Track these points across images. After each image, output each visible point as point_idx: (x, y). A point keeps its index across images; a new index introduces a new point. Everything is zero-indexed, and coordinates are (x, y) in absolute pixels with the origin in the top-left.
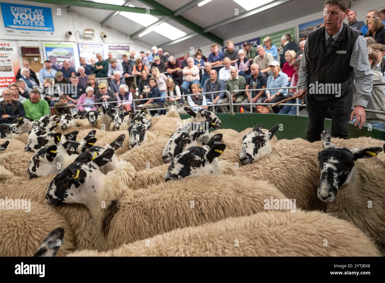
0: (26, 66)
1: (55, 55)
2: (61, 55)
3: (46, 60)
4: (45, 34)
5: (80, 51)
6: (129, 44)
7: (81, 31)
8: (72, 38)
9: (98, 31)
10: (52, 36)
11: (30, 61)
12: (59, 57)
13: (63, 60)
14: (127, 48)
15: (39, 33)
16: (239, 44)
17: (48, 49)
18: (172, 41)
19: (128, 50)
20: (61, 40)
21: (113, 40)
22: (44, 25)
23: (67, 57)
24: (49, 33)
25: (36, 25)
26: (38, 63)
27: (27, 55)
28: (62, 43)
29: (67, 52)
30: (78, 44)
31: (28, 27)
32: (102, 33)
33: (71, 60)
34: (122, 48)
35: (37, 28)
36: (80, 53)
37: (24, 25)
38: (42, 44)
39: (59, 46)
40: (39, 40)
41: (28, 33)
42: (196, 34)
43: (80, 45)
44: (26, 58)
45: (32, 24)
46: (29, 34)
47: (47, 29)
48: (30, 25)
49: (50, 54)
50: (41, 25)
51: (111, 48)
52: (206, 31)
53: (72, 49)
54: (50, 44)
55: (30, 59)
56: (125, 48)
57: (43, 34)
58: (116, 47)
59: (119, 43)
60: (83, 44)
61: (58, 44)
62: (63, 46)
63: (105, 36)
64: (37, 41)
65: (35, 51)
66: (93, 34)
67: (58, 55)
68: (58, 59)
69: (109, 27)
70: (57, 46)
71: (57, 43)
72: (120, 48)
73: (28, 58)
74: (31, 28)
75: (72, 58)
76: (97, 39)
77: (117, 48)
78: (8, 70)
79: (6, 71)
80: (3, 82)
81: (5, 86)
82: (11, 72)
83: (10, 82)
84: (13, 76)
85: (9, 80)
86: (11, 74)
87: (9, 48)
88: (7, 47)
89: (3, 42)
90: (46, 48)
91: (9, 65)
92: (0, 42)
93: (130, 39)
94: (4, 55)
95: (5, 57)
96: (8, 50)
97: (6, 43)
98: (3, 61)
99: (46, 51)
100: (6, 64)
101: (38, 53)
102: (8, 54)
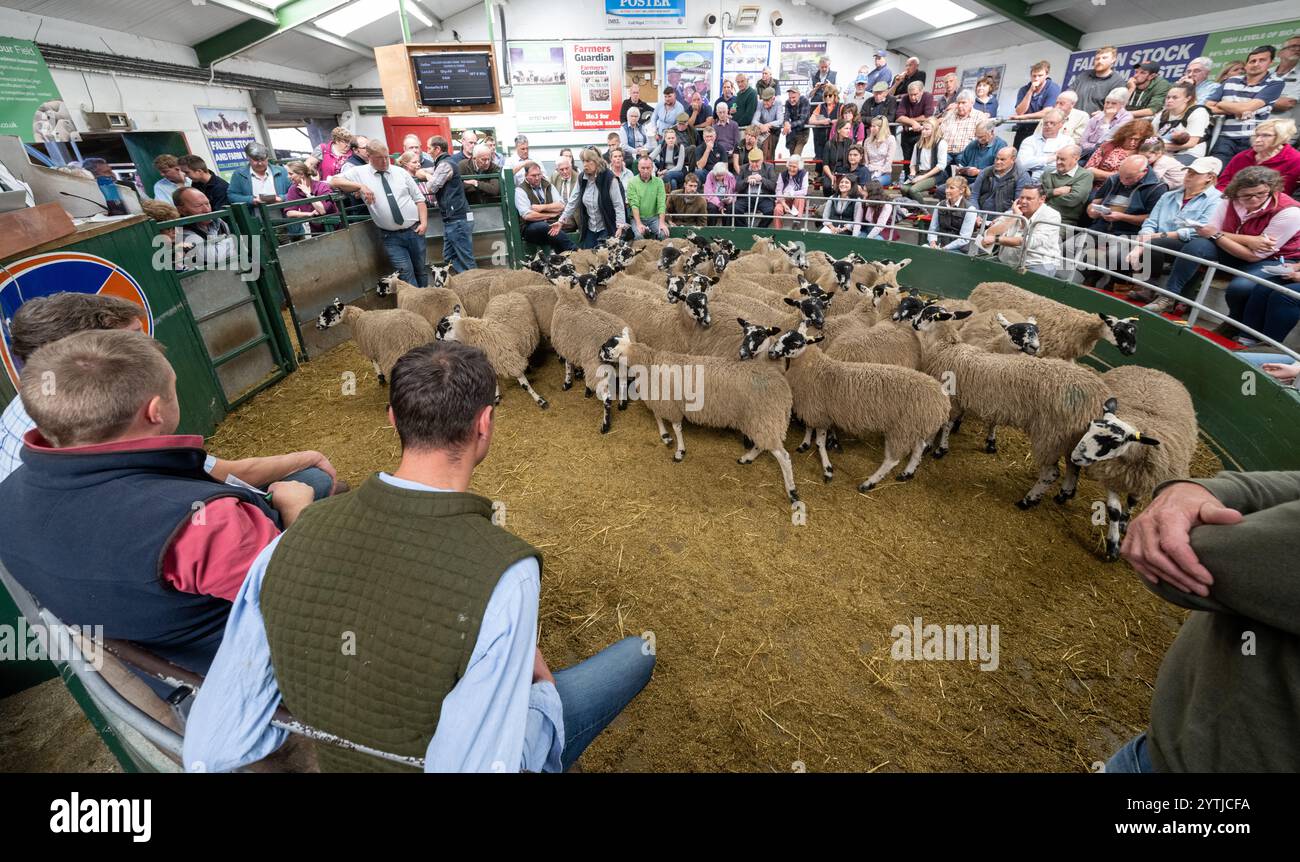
1: (680, 67)
2: (689, 67)
7: (735, 13)
8: (715, 29)
10: (679, 26)
11: (637, 79)
17: (670, 55)
20: (695, 34)
22: (668, 5)
24: (676, 19)
26: (649, 84)
27: (634, 68)
28: (695, 41)
31: (641, 12)
35: (656, 11)
38: (661, 43)
40: (657, 36)
41: (640, 24)
44: (632, 74)
46: (642, 26)
47: (672, 11)
50: (664, 5)
53: (711, 54)
54: (673, 46)
60: (732, 41)
62: (695, 48)
64: (654, 38)
65: (648, 59)
68: (684, 76)
70: (684, 48)
71: (685, 40)
74: (647, 11)
78: (603, 97)
79: (601, 99)
80: (595, 120)
81: (597, 127)
82: (607, 102)
83: (604, 120)
84: (610, 109)
85: (603, 116)
86: (607, 106)
87: (608, 54)
88: (606, 53)
89: (601, 44)
90: (666, 52)
91: (607, 88)
92: (597, 45)
93: (833, 24)
94: (601, 70)
95: (601, 73)
96: (607, 58)
97: (606, 45)
98: (597, 81)
99: (666, 59)
100: (602, 87)
101: (653, 63)
102: (606, 67)
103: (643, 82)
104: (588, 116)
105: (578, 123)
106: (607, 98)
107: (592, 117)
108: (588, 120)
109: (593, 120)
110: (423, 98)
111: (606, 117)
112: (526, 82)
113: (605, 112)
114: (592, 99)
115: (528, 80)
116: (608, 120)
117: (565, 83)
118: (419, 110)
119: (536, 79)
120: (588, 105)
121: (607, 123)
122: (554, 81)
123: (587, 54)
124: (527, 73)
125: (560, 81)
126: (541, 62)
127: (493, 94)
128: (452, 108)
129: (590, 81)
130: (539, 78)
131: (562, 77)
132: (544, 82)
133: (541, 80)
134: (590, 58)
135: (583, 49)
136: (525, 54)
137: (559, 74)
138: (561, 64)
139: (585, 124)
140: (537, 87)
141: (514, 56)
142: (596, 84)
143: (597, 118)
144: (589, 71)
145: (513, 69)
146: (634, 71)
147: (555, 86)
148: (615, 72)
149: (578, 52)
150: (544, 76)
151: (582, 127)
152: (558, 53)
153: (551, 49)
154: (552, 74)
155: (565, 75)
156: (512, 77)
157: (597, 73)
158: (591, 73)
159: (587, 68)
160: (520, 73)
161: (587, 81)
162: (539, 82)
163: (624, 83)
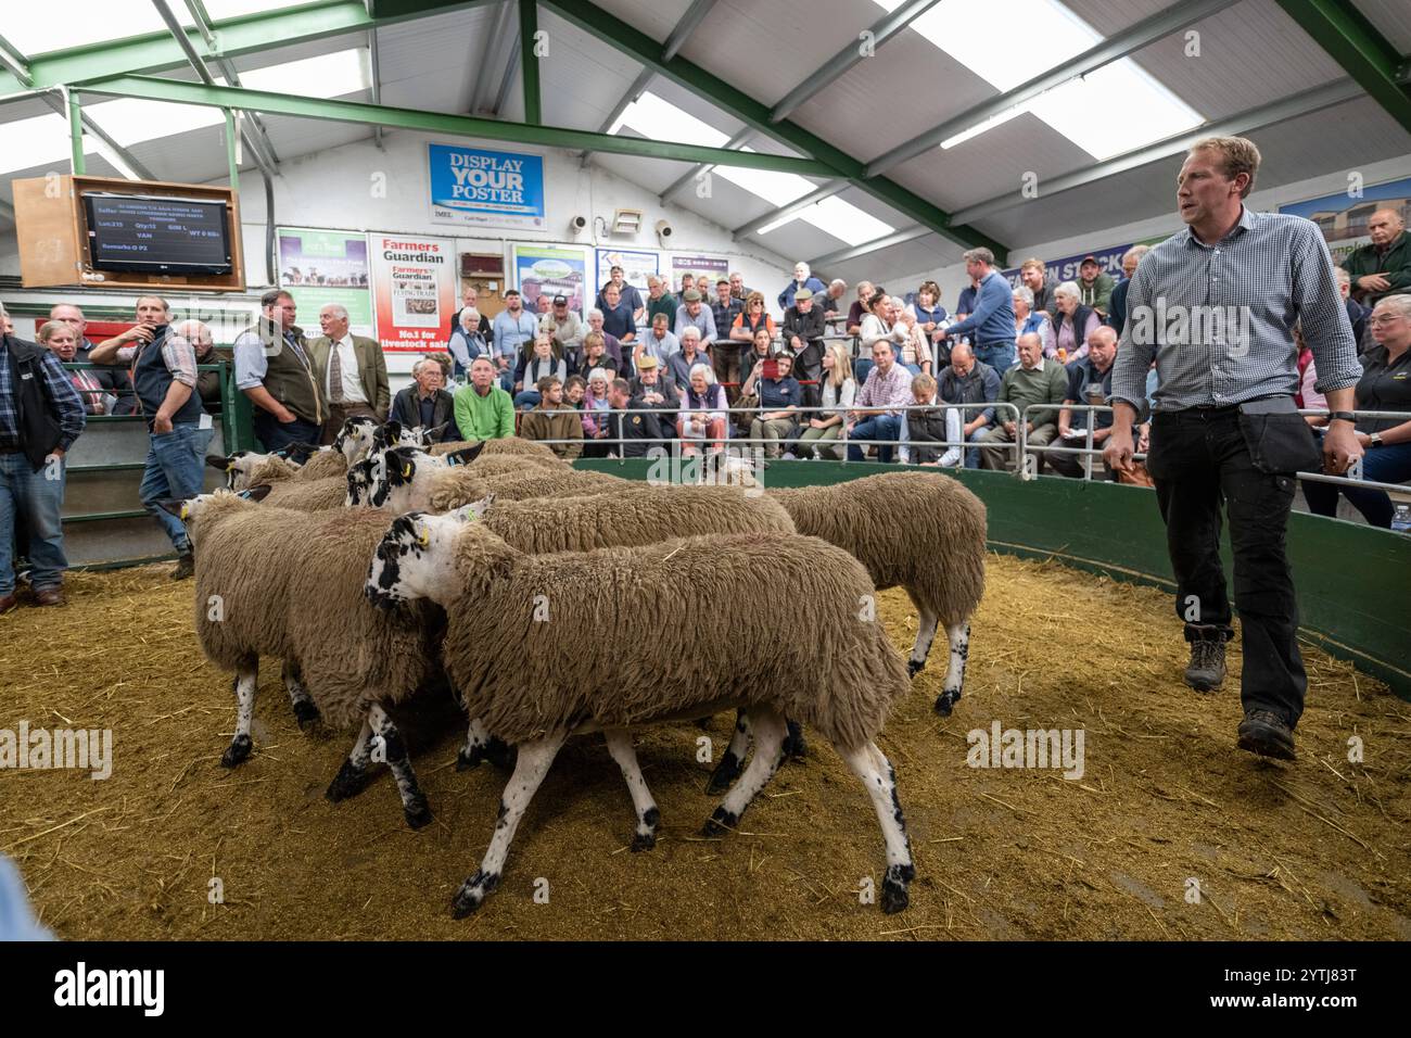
0: (470, 302)
1: (539, 278)
2: (552, 279)
4: (521, 222)
5: (600, 268)
6: (728, 253)
7: (609, 217)
8: (585, 234)
9: (652, 217)
10: (537, 228)
11: (479, 288)
12: (547, 282)
13: (555, 290)
14: (721, 264)
15: (507, 221)
16: (1060, 264)
17: (525, 261)
18: (851, 249)
19: (724, 269)
20: (558, 239)
21: (689, 243)
22: (521, 201)
23: (566, 282)
24: (531, 219)
25: (503, 200)
26: (496, 295)
27: (474, 274)
28: (559, 246)
29: (567, 270)
30: (597, 250)
31: (483, 206)
32: (661, 222)
33: (576, 291)
34: (707, 263)
35: (503, 208)
36: (600, 273)
37: (476, 200)
38: (511, 246)
39: (551, 254)
40: (505, 237)
41: (482, 220)
42: (926, 230)
43: (601, 254)
44: (470, 281)
45: (494, 198)
46: (484, 223)
47: (526, 209)
48: (488, 201)
49: (526, 273)
50: (514, 201)
51: (680, 262)
52: (958, 221)
53: (582, 264)
54: (529, 250)
55: (479, 284)
56: (715, 264)
57: (516, 221)
58: (692, 259)
59: (702, 251)
60: (609, 251)
61: (550, 248)
62: (559, 256)
63: (667, 232)
64: (501, 239)
65: (493, 264)
66: (637, 226)
67: (545, 278)
68: (545, 288)
69: (680, 208)
70: (546, 254)
71: (545, 245)
72: (703, 263)
74: (491, 207)
75: (578, 285)
76: (645, 239)
77: (695, 263)
78: (427, 308)
79: (424, 311)
80: (415, 340)
81: (415, 349)
82: (432, 316)
83: (428, 341)
84: (438, 326)
85: (424, 335)
86: (434, 321)
87: (435, 254)
88: (430, 253)
89: (425, 242)
90: (519, 258)
91: (432, 298)
92: (418, 242)
93: (734, 241)
94: (423, 273)
95: (425, 278)
96: (433, 259)
97: (432, 242)
98: (418, 287)
99: (519, 266)
100: (425, 295)
101: (501, 270)
102: (432, 271)
103: (485, 294)
104: (403, 334)
106: (432, 311)
107: (410, 335)
108: (403, 339)
109: (410, 340)
110: (95, 258)
111: (432, 336)
112: (303, 282)
113: (429, 330)
114: (410, 310)
115: (307, 280)
116: (436, 340)
117: (367, 288)
118: (86, 276)
119: (321, 280)
120: (401, 319)
121: (432, 345)
122: (350, 284)
123: (403, 251)
124: (306, 272)
125: (359, 284)
126: (331, 258)
127: (229, 262)
128: (151, 278)
129: (407, 288)
130: (326, 279)
131: (363, 279)
132: (333, 284)
133: (329, 281)
134: (407, 258)
135: (396, 246)
136: (306, 246)
137: (358, 276)
138: (361, 263)
139: (398, 344)
140: (322, 291)
141: (287, 247)
142: (415, 291)
143: (417, 337)
144: (405, 273)
145: (284, 265)
146: (473, 278)
147: (351, 291)
148: (445, 278)
149: (389, 248)
150: (334, 277)
151: (394, 349)
152: (358, 248)
153: (347, 242)
154: (346, 275)
155: (368, 277)
156: (281, 274)
157: (418, 277)
158: (409, 277)
159: (402, 270)
160: (296, 270)
161: (402, 287)
162: (325, 284)
163: (458, 292)
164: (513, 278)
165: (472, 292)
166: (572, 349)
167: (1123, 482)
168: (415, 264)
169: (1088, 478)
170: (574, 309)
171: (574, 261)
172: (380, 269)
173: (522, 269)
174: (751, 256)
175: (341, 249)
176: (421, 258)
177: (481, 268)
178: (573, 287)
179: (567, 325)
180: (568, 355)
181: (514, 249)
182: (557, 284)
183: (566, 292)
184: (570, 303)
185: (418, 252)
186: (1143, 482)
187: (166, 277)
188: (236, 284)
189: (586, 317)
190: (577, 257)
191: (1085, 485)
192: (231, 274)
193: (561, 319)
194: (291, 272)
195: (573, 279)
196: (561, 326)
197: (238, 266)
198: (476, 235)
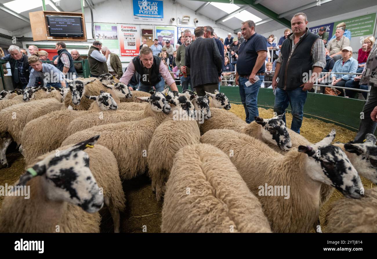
0: (145, 43)
1: (162, 35)
3: (156, 38)
4: (157, 20)
5: (179, 32)
7: (181, 17)
8: (174, 23)
9: (193, 17)
10: (162, 21)
11: (146, 39)
13: (166, 39)
15: (153, 20)
17: (158, 31)
20: (167, 25)
22: (157, 14)
23: (170, 36)
24: (160, 19)
25: (152, 13)
26: (151, 40)
28: (167, 26)
29: (170, 33)
30: (178, 27)
31: (147, 15)
32: (195, 19)
35: (152, 16)
37: (145, 14)
40: (153, 24)
41: (147, 20)
43: (179, 28)
44: (144, 37)
45: (150, 13)
47: (159, 16)
49: (159, 34)
50: (155, 14)
52: (281, 17)
53: (174, 31)
54: (160, 28)
55: (146, 37)
60: (181, 27)
62: (168, 29)
63: (197, 22)
65: (150, 32)
66: (189, 20)
67: (164, 35)
68: (164, 38)
69: (201, 15)
70: (164, 29)
71: (164, 26)
73: (145, 37)
74: (149, 16)
75: (173, 37)
76: (190, 23)
78: (133, 44)
79: (132, 45)
80: (130, 53)
81: (130, 55)
83: (133, 53)
84: (136, 49)
86: (135, 48)
87: (135, 29)
88: (134, 29)
89: (132, 26)
90: (157, 30)
91: (134, 41)
92: (130, 26)
93: (216, 24)
94: (132, 35)
95: (132, 36)
96: (134, 31)
97: (134, 26)
98: (131, 39)
99: (157, 32)
100: (132, 41)
101: (152, 33)
102: (134, 34)
105: (123, 54)
106: (134, 45)
107: (129, 52)
108: (127, 53)
109: (129, 53)
110: (50, 33)
111: (135, 52)
112: (101, 38)
113: (134, 50)
114: (129, 45)
116: (135, 53)
117: (117, 39)
118: (48, 38)
119: (106, 37)
120: (126, 47)
121: (134, 54)
122: (113, 38)
123: (126, 29)
124: (102, 35)
125: (115, 38)
126: (108, 31)
127: (83, 33)
128: (64, 38)
129: (128, 39)
130: (107, 37)
131: (116, 37)
132: (109, 38)
133: (108, 38)
134: (128, 31)
135: (124, 27)
136: (102, 28)
137: (115, 36)
138: (116, 32)
139: (126, 54)
140: (106, 40)
141: (97, 28)
142: (130, 40)
143: (131, 52)
144: (127, 35)
145: (96, 33)
146: (145, 36)
147: (113, 40)
148: (137, 36)
149: (123, 28)
150: (109, 36)
151: (125, 55)
152: (115, 28)
153: (112, 27)
154: (112, 36)
155: (118, 36)
156: (96, 36)
157: (130, 36)
158: (128, 36)
159: (126, 34)
160: (99, 35)
161: (126, 39)
162: (107, 38)
163: (141, 40)
164: (155, 36)
165: (145, 40)
166: (171, 55)
167: (326, 94)
168: (130, 32)
169: (316, 92)
170: (172, 44)
171: (172, 31)
172: (121, 34)
173: (158, 33)
174: (220, 28)
175: (110, 29)
176: (131, 31)
177: (146, 33)
178: (171, 38)
179: (170, 49)
180: (170, 57)
181: (156, 27)
182: (167, 37)
183: (169, 39)
184: (171, 42)
185: (130, 29)
186: (332, 94)
187: (67, 38)
188: (85, 39)
189: (175, 46)
190: (172, 29)
191: (315, 94)
192: (83, 36)
193: (168, 47)
194: (98, 35)
195: (171, 36)
196: (168, 49)
197: (85, 34)
198: (145, 24)
